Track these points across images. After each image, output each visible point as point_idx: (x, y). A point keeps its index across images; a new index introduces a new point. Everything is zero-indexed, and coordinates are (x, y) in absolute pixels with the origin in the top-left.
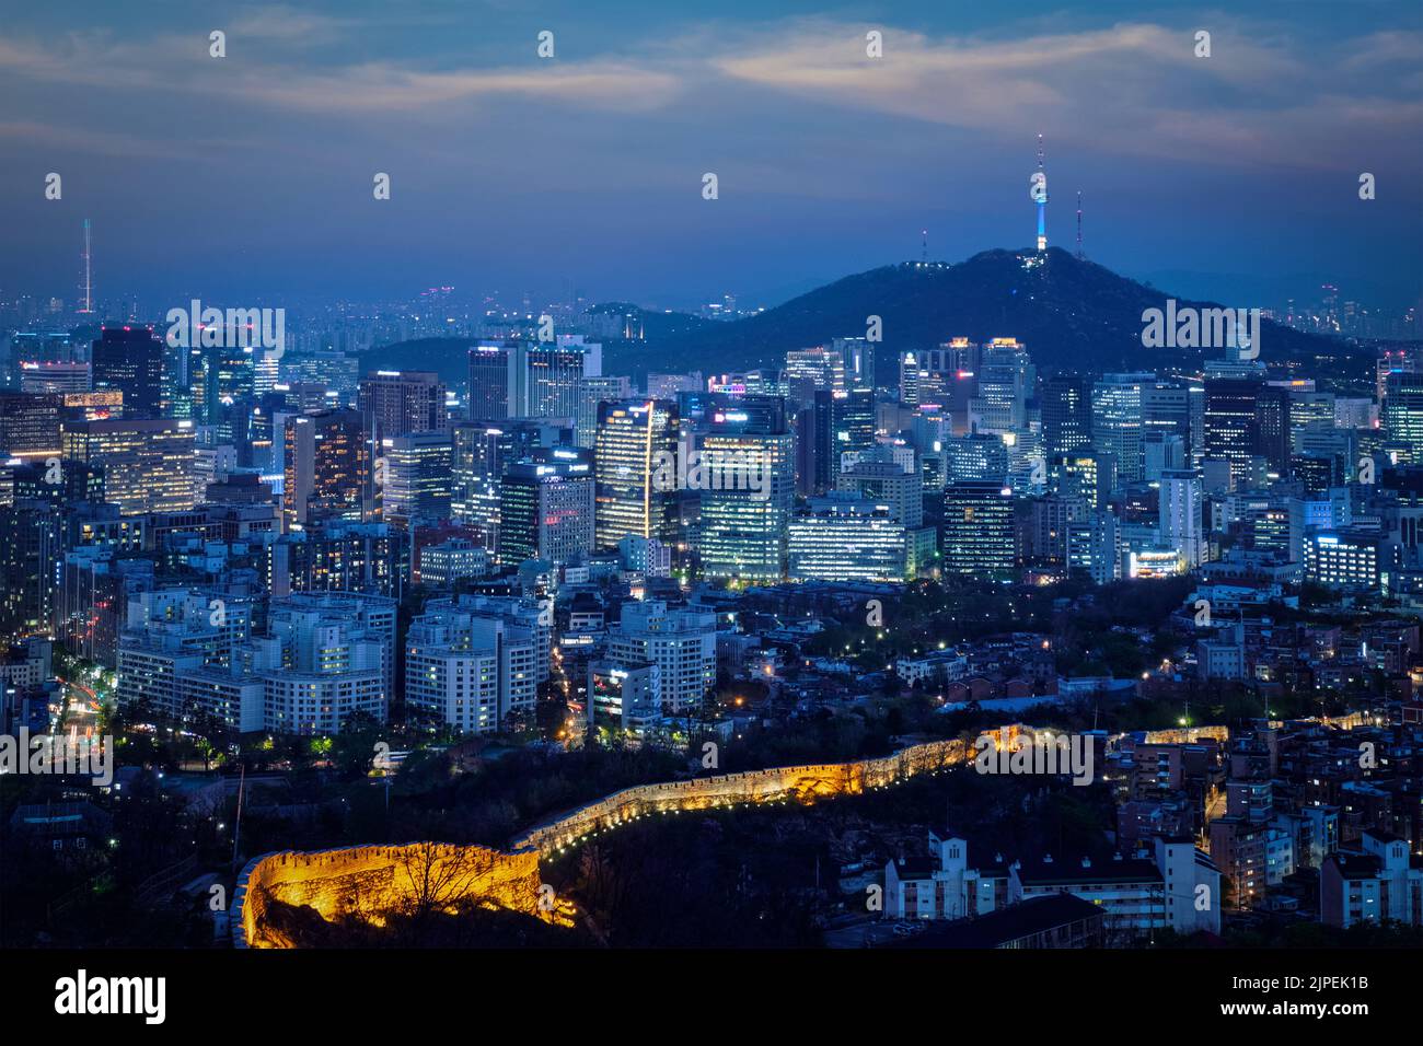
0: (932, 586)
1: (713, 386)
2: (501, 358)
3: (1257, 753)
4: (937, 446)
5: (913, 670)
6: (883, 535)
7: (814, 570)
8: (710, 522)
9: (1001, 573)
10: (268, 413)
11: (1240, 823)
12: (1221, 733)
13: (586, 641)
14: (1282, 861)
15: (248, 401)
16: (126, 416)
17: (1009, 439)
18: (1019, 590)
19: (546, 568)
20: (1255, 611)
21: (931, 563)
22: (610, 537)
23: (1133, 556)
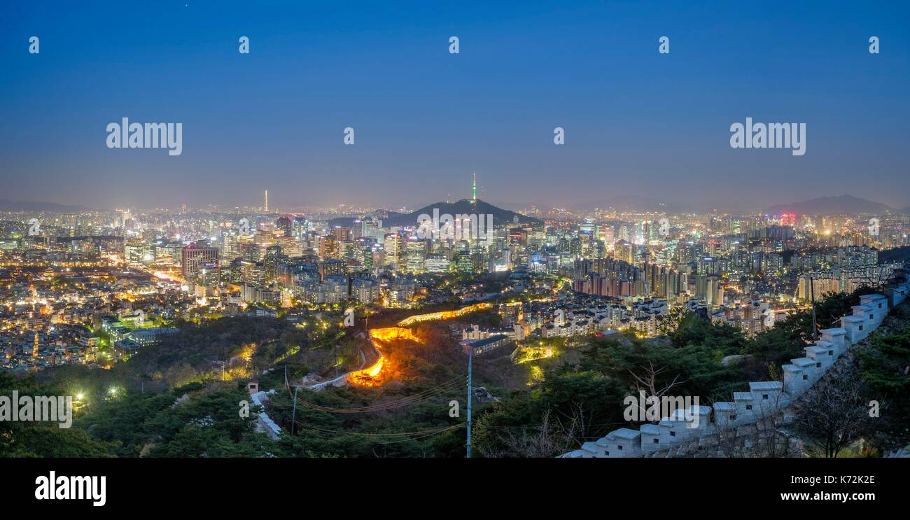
0: (455, 273)
1: (405, 229)
2: (361, 223)
3: (528, 306)
4: (454, 243)
5: (455, 292)
6: (445, 262)
7: (431, 270)
8: (408, 260)
9: (469, 270)
10: (313, 236)
11: (525, 320)
12: (521, 303)
13: (386, 285)
14: (533, 327)
15: (308, 232)
16: (285, 236)
17: (469, 241)
18: (474, 274)
19: (374, 269)
20: (524, 278)
21: (455, 268)
22: (387, 263)
23: (497, 267)
